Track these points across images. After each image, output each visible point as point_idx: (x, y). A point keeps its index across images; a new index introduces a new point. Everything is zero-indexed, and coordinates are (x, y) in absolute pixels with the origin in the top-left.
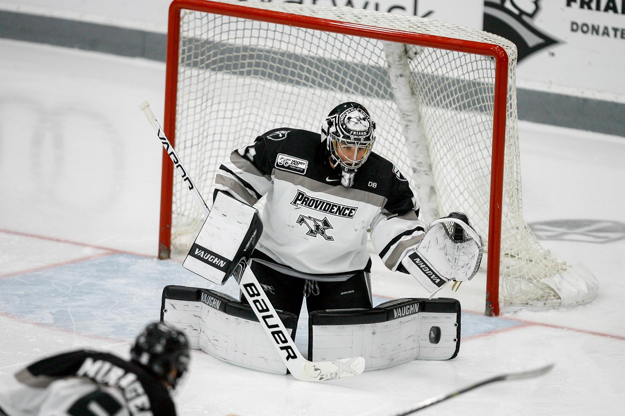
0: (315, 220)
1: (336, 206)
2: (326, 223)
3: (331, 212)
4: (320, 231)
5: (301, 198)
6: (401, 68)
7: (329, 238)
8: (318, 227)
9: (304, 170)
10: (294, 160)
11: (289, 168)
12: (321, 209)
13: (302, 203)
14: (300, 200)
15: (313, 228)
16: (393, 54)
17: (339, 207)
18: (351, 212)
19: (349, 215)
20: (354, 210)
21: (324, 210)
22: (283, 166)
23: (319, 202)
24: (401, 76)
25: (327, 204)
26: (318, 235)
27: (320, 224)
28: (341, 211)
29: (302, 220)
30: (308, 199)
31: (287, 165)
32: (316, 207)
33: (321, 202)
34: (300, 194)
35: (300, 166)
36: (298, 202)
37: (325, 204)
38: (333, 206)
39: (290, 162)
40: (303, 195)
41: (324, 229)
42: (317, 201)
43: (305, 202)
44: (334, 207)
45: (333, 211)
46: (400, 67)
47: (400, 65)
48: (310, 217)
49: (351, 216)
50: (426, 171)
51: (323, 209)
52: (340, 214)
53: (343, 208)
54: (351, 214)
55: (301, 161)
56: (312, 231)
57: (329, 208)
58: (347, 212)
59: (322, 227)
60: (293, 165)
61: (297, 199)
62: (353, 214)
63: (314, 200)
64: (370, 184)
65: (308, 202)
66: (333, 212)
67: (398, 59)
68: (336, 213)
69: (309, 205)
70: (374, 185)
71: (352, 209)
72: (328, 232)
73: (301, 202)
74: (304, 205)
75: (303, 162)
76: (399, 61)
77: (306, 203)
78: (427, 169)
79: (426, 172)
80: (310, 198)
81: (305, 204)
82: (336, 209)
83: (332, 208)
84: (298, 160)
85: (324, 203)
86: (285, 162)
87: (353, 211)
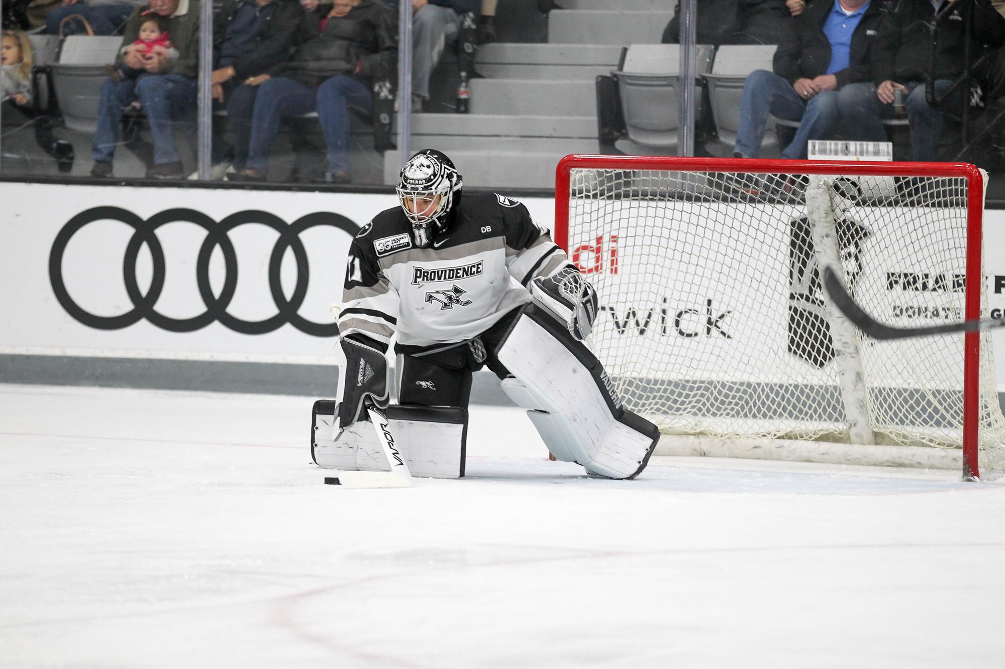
0: (444, 293)
1: (460, 269)
2: (457, 290)
3: (457, 277)
4: (454, 301)
5: (421, 275)
6: (828, 227)
7: (467, 303)
8: (450, 298)
9: (408, 243)
10: (393, 239)
11: (392, 249)
12: (445, 278)
13: (423, 280)
14: (420, 277)
15: (446, 301)
16: (819, 209)
17: (464, 269)
18: (478, 268)
19: (478, 272)
20: (480, 264)
21: (449, 278)
22: (386, 251)
23: (440, 272)
24: (827, 236)
25: (450, 270)
26: (454, 305)
27: (451, 293)
28: (467, 272)
29: (430, 298)
30: (428, 273)
31: (389, 248)
32: (439, 278)
33: (442, 271)
34: (417, 270)
35: (402, 241)
36: (418, 280)
37: (448, 272)
38: (457, 270)
39: (390, 243)
40: (420, 271)
41: (457, 297)
42: (438, 272)
43: (425, 278)
44: (459, 271)
45: (459, 275)
46: (826, 224)
47: (826, 222)
48: (437, 292)
49: (480, 272)
50: (853, 353)
51: (447, 277)
52: (467, 275)
53: (468, 267)
54: (479, 270)
55: (400, 237)
56: (446, 305)
57: (453, 274)
58: (474, 269)
59: (454, 295)
60: (395, 244)
61: (416, 277)
62: (481, 268)
63: (434, 272)
64: (484, 230)
65: (429, 276)
66: (460, 277)
67: (824, 215)
68: (463, 276)
69: (431, 279)
70: (488, 229)
71: (478, 265)
72: (463, 298)
73: (422, 278)
74: (425, 280)
75: (403, 236)
76: (826, 218)
77: (427, 278)
78: (854, 351)
79: (852, 355)
80: (430, 272)
81: (427, 280)
82: (461, 272)
83: (457, 273)
84: (397, 238)
85: (446, 271)
86: (385, 245)
87: (479, 266)
